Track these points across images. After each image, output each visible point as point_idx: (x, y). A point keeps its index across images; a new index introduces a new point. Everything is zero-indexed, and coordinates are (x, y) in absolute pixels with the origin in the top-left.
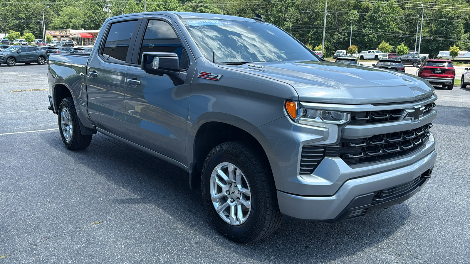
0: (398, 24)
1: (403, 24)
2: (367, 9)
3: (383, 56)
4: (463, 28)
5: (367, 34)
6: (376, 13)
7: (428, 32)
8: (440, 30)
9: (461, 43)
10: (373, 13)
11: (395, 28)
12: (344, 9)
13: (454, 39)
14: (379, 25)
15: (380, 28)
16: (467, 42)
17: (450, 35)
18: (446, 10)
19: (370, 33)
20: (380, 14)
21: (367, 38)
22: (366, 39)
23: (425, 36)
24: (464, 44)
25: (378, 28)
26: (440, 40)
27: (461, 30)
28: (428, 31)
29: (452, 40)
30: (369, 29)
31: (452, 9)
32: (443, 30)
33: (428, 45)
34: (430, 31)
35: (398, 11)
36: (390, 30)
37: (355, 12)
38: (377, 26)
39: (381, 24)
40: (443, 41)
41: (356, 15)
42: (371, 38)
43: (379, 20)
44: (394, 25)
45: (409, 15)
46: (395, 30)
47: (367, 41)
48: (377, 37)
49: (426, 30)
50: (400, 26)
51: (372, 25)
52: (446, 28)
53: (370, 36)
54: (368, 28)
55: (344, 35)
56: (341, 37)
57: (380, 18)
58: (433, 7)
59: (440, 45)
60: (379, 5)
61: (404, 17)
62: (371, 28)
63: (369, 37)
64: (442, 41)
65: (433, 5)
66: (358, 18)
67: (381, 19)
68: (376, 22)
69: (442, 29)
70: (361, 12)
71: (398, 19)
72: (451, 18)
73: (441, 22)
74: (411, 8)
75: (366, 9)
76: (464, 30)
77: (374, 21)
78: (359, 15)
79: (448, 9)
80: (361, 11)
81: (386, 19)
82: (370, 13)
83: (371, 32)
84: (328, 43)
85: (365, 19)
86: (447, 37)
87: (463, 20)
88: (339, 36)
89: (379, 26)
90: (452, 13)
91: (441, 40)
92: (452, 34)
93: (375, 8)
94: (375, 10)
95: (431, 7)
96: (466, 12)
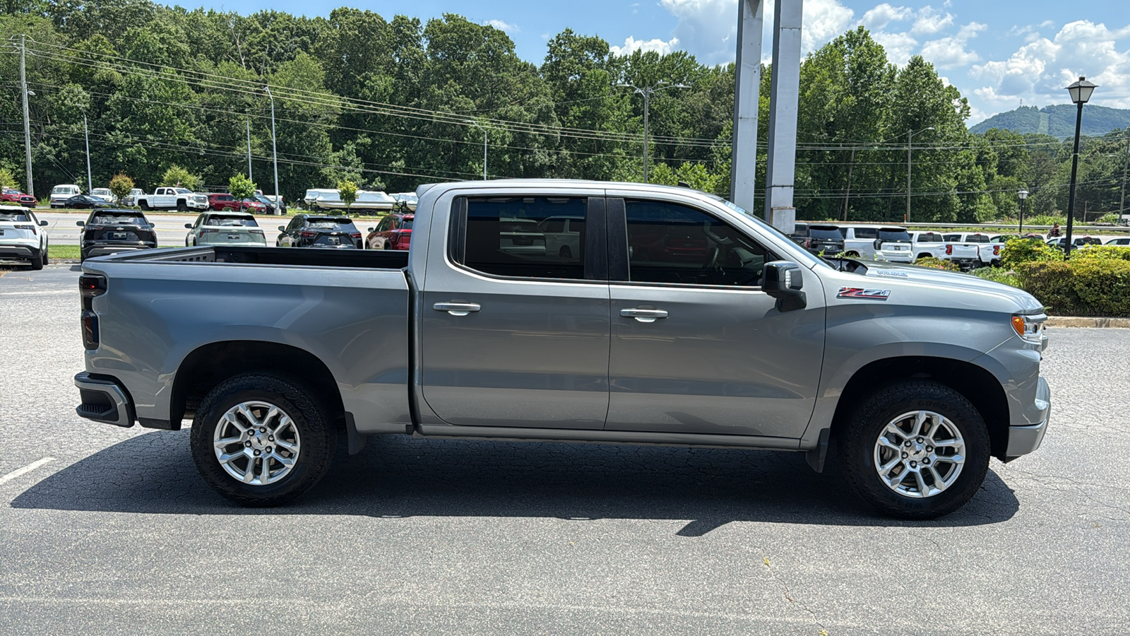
0: (191, 125)
1: (203, 126)
2: (110, 86)
3: (198, 200)
4: (328, 139)
5: (119, 146)
6: (136, 95)
7: (261, 146)
8: (286, 142)
9: (330, 172)
10: (127, 94)
11: (187, 133)
12: (44, 78)
13: (317, 161)
14: (147, 124)
15: (150, 132)
16: (341, 170)
17: (307, 155)
18: (291, 101)
19: (128, 142)
20: (145, 98)
21: (121, 155)
22: (119, 157)
23: (255, 155)
24: (337, 173)
25: (146, 131)
26: (290, 165)
27: (326, 143)
28: (261, 144)
29: (311, 163)
30: (124, 132)
31: (303, 99)
32: (291, 144)
33: (264, 173)
34: (264, 142)
35: (188, 94)
36: (177, 138)
37: (78, 88)
38: (142, 127)
39: (152, 123)
40: (296, 167)
41: (81, 97)
42: (132, 153)
43: (146, 114)
44: (183, 127)
45: (211, 105)
46: (187, 138)
47: (123, 161)
48: (146, 154)
49: (258, 141)
50: (197, 130)
51: (128, 125)
52: (296, 138)
53: (129, 150)
54: (121, 131)
55: (55, 146)
56: (50, 151)
57: (148, 107)
58: (261, 92)
59: (291, 174)
60: (139, 78)
61: (202, 110)
62: (127, 130)
63: (128, 152)
64: (294, 165)
65: (260, 86)
66: (88, 105)
67: (151, 111)
68: (138, 117)
69: (289, 140)
70: (93, 90)
71: (190, 112)
72: (303, 118)
73: (284, 125)
74: (213, 91)
75: (107, 83)
76: (331, 144)
77: (133, 114)
78: (91, 98)
79: (296, 97)
80: (92, 87)
81: (162, 112)
82: (118, 95)
83: (130, 140)
84: (13, 165)
85: (108, 108)
86: (302, 158)
87: (325, 123)
88: (42, 148)
89: (146, 126)
90: (304, 107)
91: (292, 164)
92: (309, 151)
93: (130, 83)
94: (131, 88)
95: (257, 91)
96: (331, 107)
